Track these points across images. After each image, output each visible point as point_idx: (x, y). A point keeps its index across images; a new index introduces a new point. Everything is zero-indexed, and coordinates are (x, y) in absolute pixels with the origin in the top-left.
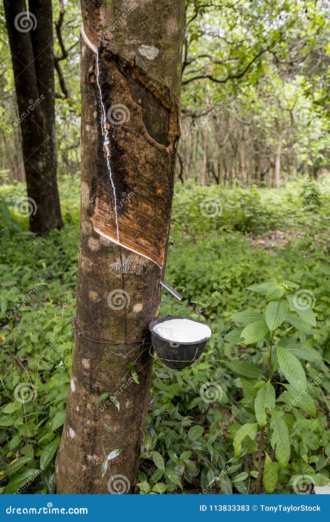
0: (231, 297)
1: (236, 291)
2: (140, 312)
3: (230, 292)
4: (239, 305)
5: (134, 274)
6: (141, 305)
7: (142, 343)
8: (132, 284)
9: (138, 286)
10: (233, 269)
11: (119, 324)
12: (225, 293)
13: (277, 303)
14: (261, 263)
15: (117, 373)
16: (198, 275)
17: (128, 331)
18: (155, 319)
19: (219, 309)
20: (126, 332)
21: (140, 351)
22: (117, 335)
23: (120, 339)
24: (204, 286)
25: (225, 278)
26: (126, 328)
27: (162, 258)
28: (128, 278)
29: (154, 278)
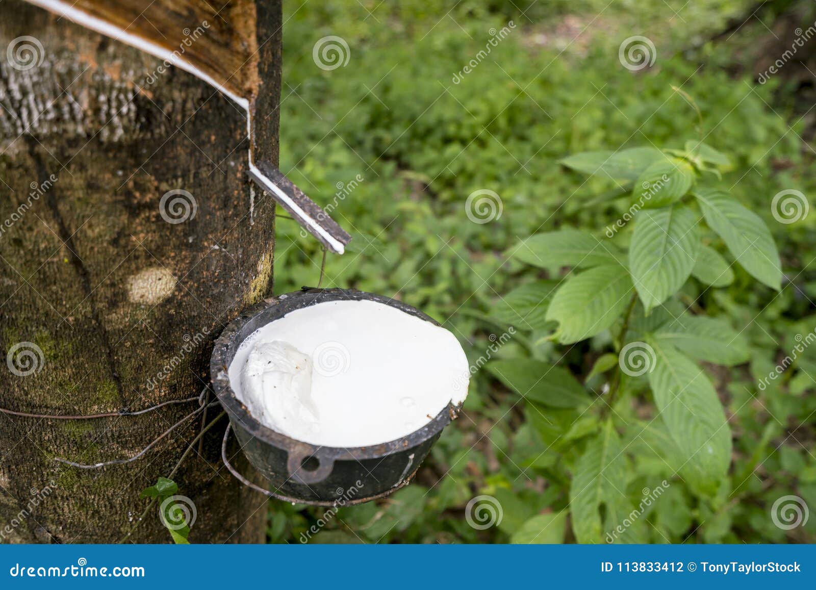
0: (486, 154)
1: (495, 143)
2: (168, 301)
3: (482, 144)
4: (501, 173)
5: (93, 137)
6: (168, 272)
7: (196, 404)
8: (92, 186)
9: (129, 194)
10: (491, 95)
11: (77, 352)
12: (473, 146)
13: (666, 214)
14: (546, 83)
15: (117, 501)
16: (417, 107)
17: (128, 372)
18: (247, 311)
19: (460, 181)
20: (118, 379)
21: (198, 428)
22: (79, 390)
23: (98, 401)
24: (429, 131)
25: (475, 113)
26: (112, 364)
27: (247, 56)
28: (63, 158)
29: (208, 156)
